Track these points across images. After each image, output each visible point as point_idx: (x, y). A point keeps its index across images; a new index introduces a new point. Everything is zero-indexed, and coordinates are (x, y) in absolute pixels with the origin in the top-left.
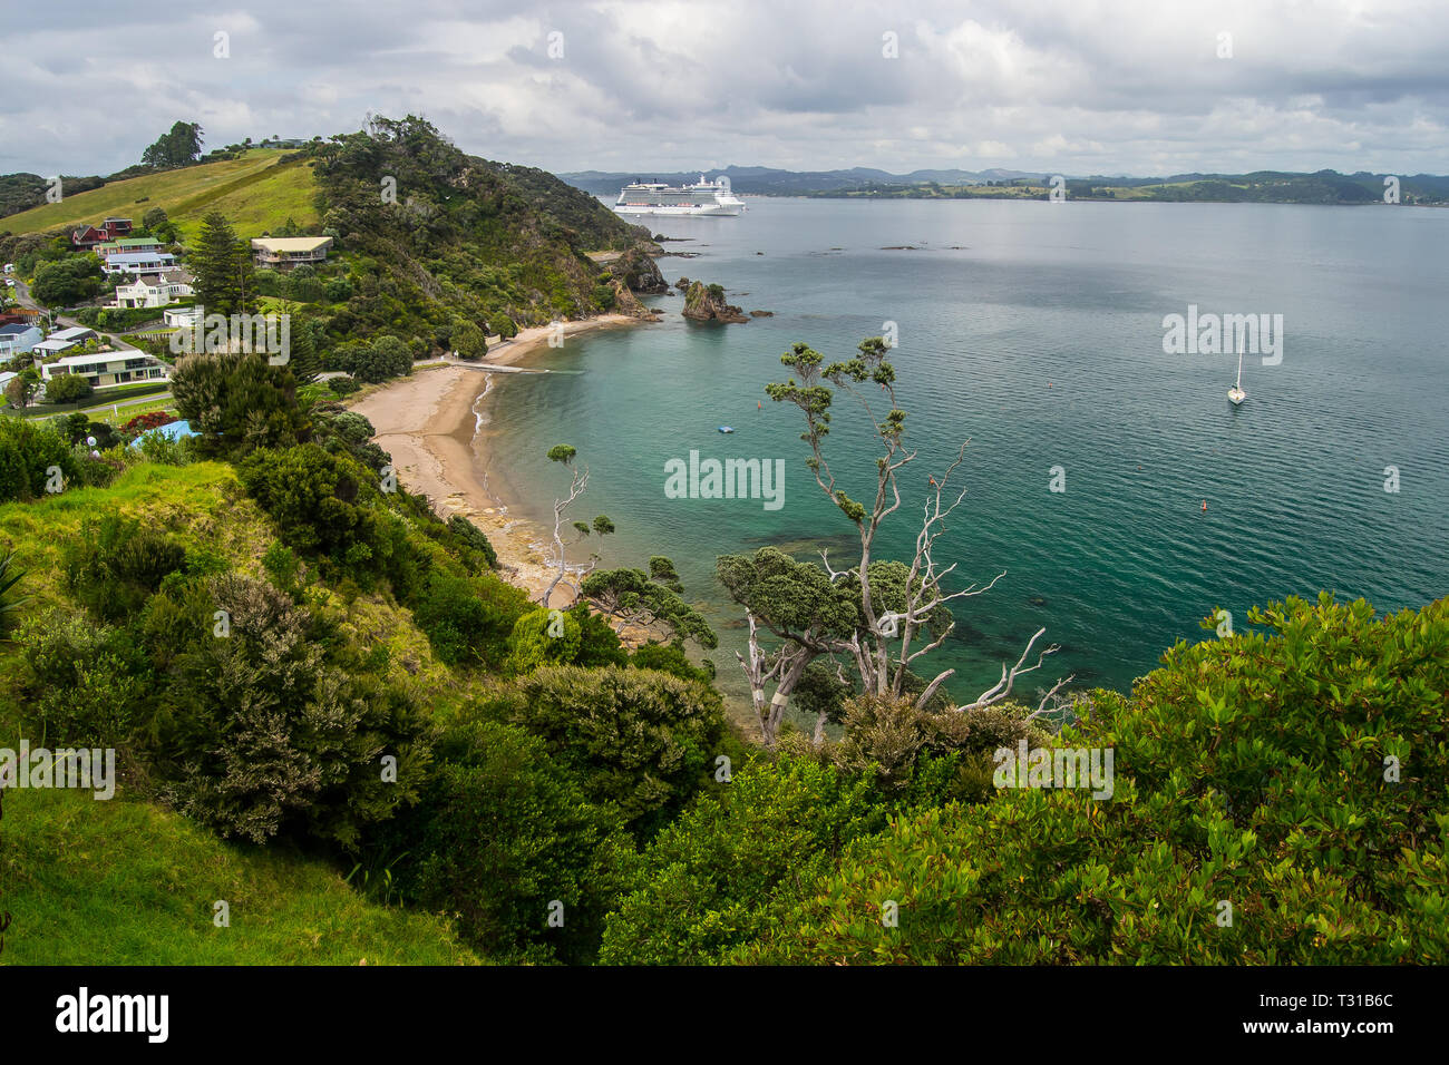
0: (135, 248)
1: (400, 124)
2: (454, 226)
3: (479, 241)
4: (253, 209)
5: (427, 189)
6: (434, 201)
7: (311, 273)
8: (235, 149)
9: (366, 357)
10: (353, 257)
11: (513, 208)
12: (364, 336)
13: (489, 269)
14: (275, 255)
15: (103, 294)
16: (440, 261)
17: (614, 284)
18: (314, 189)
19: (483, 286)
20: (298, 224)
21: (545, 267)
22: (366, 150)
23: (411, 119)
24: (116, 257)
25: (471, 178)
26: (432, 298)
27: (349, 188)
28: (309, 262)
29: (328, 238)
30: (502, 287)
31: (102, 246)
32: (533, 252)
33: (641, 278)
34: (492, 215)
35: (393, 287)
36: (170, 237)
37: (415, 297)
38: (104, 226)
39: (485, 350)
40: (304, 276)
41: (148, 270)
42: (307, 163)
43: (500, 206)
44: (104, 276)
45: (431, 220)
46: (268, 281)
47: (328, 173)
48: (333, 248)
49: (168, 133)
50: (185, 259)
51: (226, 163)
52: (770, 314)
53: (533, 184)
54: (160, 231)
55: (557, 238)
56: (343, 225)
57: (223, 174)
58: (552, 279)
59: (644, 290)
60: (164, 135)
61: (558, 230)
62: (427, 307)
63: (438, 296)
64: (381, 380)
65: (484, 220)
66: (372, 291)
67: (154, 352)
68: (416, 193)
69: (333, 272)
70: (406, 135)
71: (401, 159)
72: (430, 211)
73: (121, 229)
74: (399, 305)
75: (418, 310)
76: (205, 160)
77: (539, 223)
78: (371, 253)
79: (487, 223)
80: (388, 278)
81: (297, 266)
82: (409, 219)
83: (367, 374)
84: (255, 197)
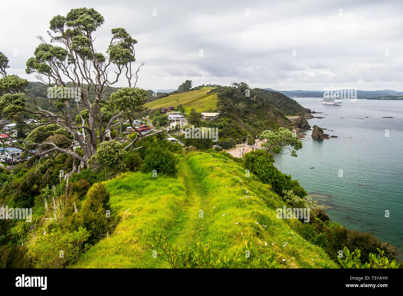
0: (175, 114)
1: (239, 84)
2: (251, 110)
3: (257, 114)
4: (202, 105)
5: (245, 101)
6: (246, 104)
7: (214, 122)
8: (200, 87)
9: (225, 143)
10: (224, 118)
11: (266, 106)
12: (225, 138)
13: (259, 122)
14: (206, 117)
15: (167, 124)
16: (246, 119)
17: (292, 127)
18: (217, 100)
19: (256, 126)
20: (212, 109)
21: (274, 122)
22: (230, 91)
23: (242, 83)
24: (171, 116)
25: (256, 98)
26: (243, 129)
27: (225, 100)
28: (214, 119)
29: (218, 113)
30: (262, 126)
31: (168, 113)
32: (271, 117)
33: (303, 125)
34: (261, 108)
35: (233, 126)
36: (183, 111)
37: (239, 128)
38: (168, 108)
39: (254, 143)
40: (212, 122)
41: (177, 119)
42: (216, 94)
43: (263, 105)
44: (168, 120)
45: (245, 109)
46: (204, 123)
47: (221, 96)
48: (220, 116)
49: (185, 83)
50: (186, 117)
51: (197, 91)
52: (336, 137)
53: (277, 97)
54: (181, 110)
55: (278, 114)
56: (223, 110)
57: (197, 94)
58: (275, 125)
59: (303, 128)
60: (183, 83)
61: (278, 112)
62: (241, 131)
63: (245, 128)
64: (228, 149)
65: (259, 109)
66: (228, 127)
67: (177, 139)
68: (242, 102)
69: (219, 122)
70: (241, 87)
71: (239, 93)
72: (245, 107)
73: (172, 109)
74: (234, 130)
75: (239, 132)
76: (193, 89)
77: (273, 110)
78: (229, 117)
79: (259, 110)
80: (232, 123)
81: (211, 120)
82: (239, 109)
83: (224, 147)
84: (203, 102)
